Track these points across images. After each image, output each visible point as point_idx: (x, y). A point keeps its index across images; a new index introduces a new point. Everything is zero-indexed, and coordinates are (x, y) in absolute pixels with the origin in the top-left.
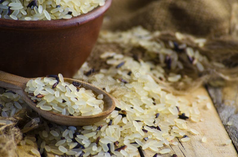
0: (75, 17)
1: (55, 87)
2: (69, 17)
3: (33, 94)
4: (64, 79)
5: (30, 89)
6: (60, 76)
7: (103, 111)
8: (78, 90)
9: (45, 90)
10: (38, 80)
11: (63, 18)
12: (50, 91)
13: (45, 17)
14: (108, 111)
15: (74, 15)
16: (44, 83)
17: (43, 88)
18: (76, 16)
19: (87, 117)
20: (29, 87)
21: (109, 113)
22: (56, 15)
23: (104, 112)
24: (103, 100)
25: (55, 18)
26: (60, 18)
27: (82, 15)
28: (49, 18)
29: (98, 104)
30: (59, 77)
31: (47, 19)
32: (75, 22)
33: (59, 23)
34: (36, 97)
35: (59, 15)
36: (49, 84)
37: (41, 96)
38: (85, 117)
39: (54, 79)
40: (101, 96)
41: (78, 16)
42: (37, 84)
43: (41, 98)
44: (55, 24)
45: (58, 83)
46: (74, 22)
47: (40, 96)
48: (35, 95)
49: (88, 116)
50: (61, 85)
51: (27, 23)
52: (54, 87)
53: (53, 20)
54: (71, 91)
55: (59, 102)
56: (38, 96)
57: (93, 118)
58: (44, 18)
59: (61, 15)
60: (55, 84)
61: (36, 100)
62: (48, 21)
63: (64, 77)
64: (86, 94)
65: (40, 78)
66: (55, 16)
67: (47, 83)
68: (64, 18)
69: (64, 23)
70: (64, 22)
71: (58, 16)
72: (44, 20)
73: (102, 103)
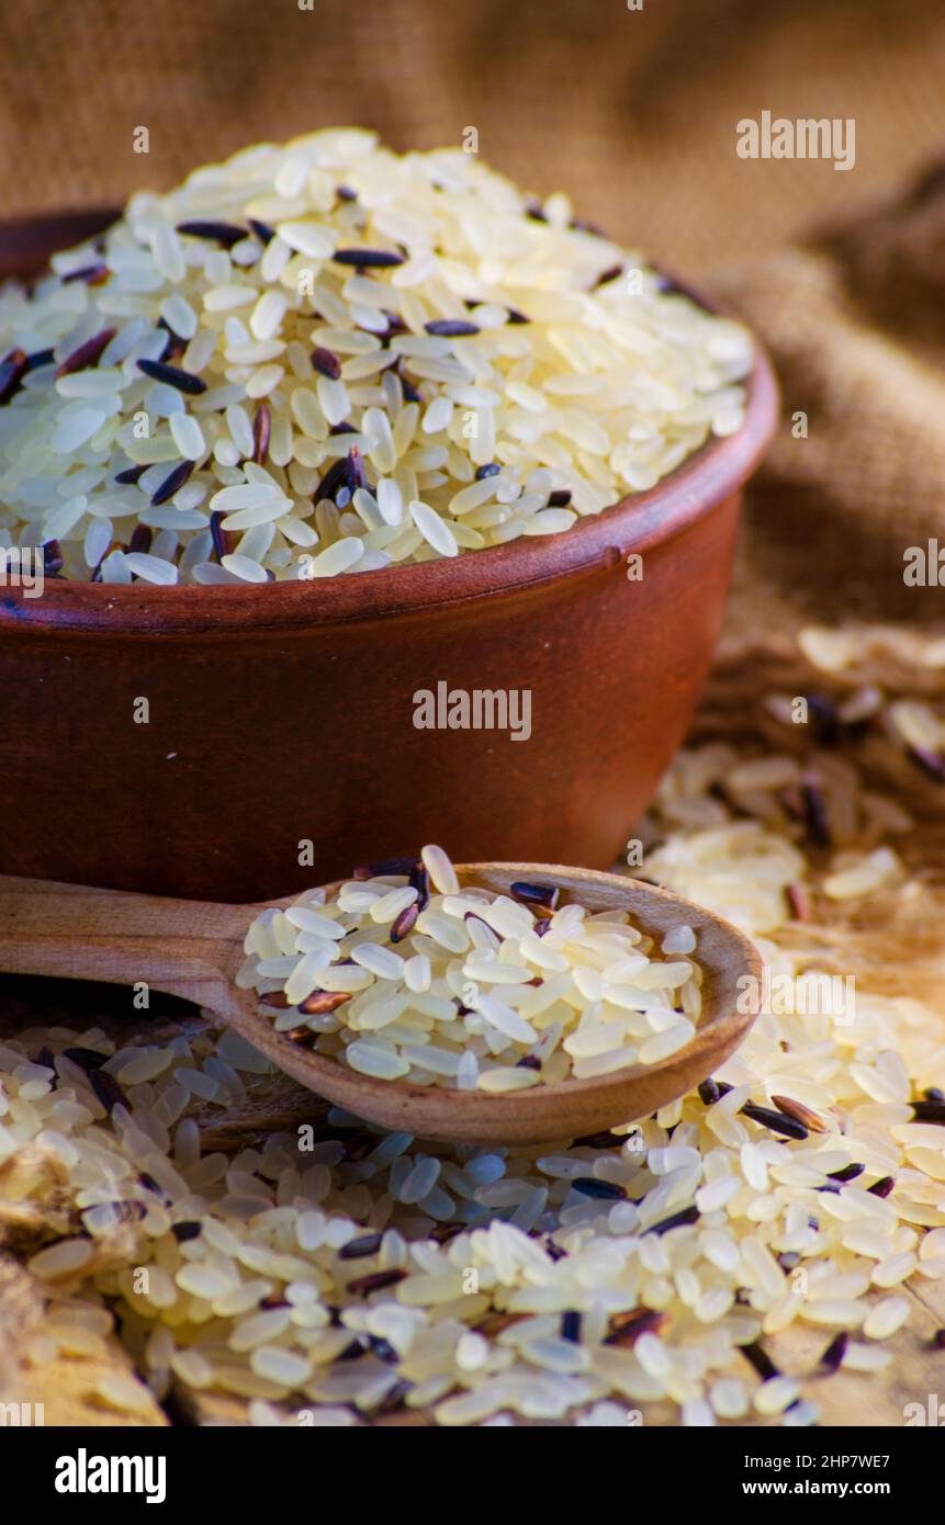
0: (593, 519)
1: (410, 930)
2: (560, 522)
3: (282, 994)
4: (458, 874)
5: (262, 970)
6: (433, 859)
7: (699, 1027)
8: (541, 927)
9: (349, 961)
10: (307, 906)
11: (528, 532)
12: (376, 961)
13: (425, 542)
14: (724, 1024)
15: (586, 510)
16: (342, 918)
17: (336, 953)
18: (597, 510)
19: (608, 1081)
20: (256, 958)
21: (730, 1033)
22: (487, 521)
23: (703, 1033)
24: (694, 957)
25: (478, 542)
26: (509, 535)
27: (630, 500)
28: (447, 545)
29: (666, 989)
30: (424, 869)
31: (433, 550)
32: (594, 549)
33: (509, 563)
34: (303, 1009)
35: (502, 518)
36: (367, 917)
37: (329, 1003)
38: (597, 1083)
39: (398, 886)
40: (682, 939)
41: (610, 512)
42: (298, 931)
43: (330, 1010)
44: (488, 571)
45: (421, 904)
46: (592, 545)
47: (323, 1001)
48: (294, 999)
49: (610, 1074)
50: (440, 913)
51: (329, 589)
52: (399, 935)
53: (468, 550)
54: (501, 939)
55: (437, 1021)
56: (314, 1005)
57: (640, 1080)
58: (418, 550)
59: (508, 522)
60: (405, 913)
61: (303, 1029)
62: (444, 560)
63: (455, 858)
64: (589, 943)
65: (316, 895)
66: (479, 530)
67: (353, 915)
68: (531, 531)
69: (534, 562)
70: (533, 555)
71: (498, 527)
72: (419, 559)
73: (693, 978)
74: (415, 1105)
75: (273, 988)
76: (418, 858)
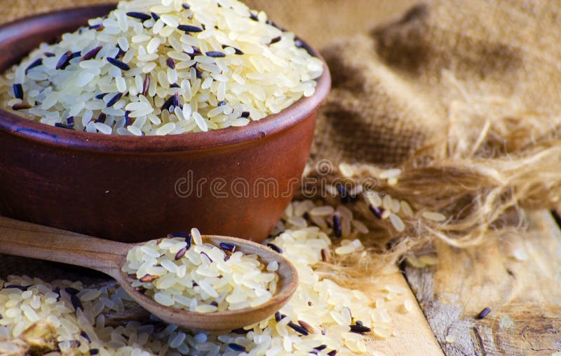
0: (257, 122)
1: (182, 256)
2: (244, 122)
3: (135, 275)
4: (202, 238)
6: (195, 233)
7: (274, 296)
8: (227, 258)
9: (160, 265)
10: (149, 246)
11: (233, 125)
12: (169, 266)
13: (197, 126)
14: (282, 295)
15: (254, 119)
16: (160, 251)
17: (156, 262)
18: (258, 119)
19: (240, 312)
21: (283, 298)
22: (219, 120)
25: (215, 127)
26: (226, 126)
27: (271, 117)
28: (204, 127)
29: (265, 283)
31: (200, 129)
32: (255, 132)
33: (225, 135)
34: (141, 280)
36: (168, 251)
37: (150, 279)
38: (236, 312)
39: (181, 241)
40: (274, 265)
41: (263, 120)
42: (144, 254)
43: (151, 282)
44: (217, 137)
45: (188, 248)
46: (255, 131)
47: (148, 278)
48: (139, 277)
49: (241, 310)
50: (194, 251)
51: (162, 140)
52: (178, 258)
53: (213, 130)
54: (212, 261)
56: (145, 280)
57: (251, 312)
58: (195, 128)
59: (226, 121)
60: (182, 250)
61: (141, 287)
62: (202, 133)
64: (242, 265)
65: (153, 242)
66: (216, 123)
67: (163, 250)
69: (234, 135)
70: (234, 133)
71: (222, 123)
72: (195, 132)
73: (274, 279)
74: (176, 315)
75: (133, 273)
76: (190, 232)
